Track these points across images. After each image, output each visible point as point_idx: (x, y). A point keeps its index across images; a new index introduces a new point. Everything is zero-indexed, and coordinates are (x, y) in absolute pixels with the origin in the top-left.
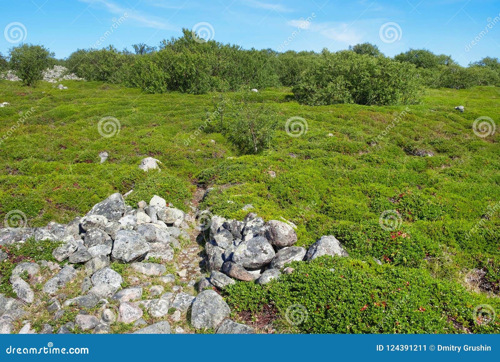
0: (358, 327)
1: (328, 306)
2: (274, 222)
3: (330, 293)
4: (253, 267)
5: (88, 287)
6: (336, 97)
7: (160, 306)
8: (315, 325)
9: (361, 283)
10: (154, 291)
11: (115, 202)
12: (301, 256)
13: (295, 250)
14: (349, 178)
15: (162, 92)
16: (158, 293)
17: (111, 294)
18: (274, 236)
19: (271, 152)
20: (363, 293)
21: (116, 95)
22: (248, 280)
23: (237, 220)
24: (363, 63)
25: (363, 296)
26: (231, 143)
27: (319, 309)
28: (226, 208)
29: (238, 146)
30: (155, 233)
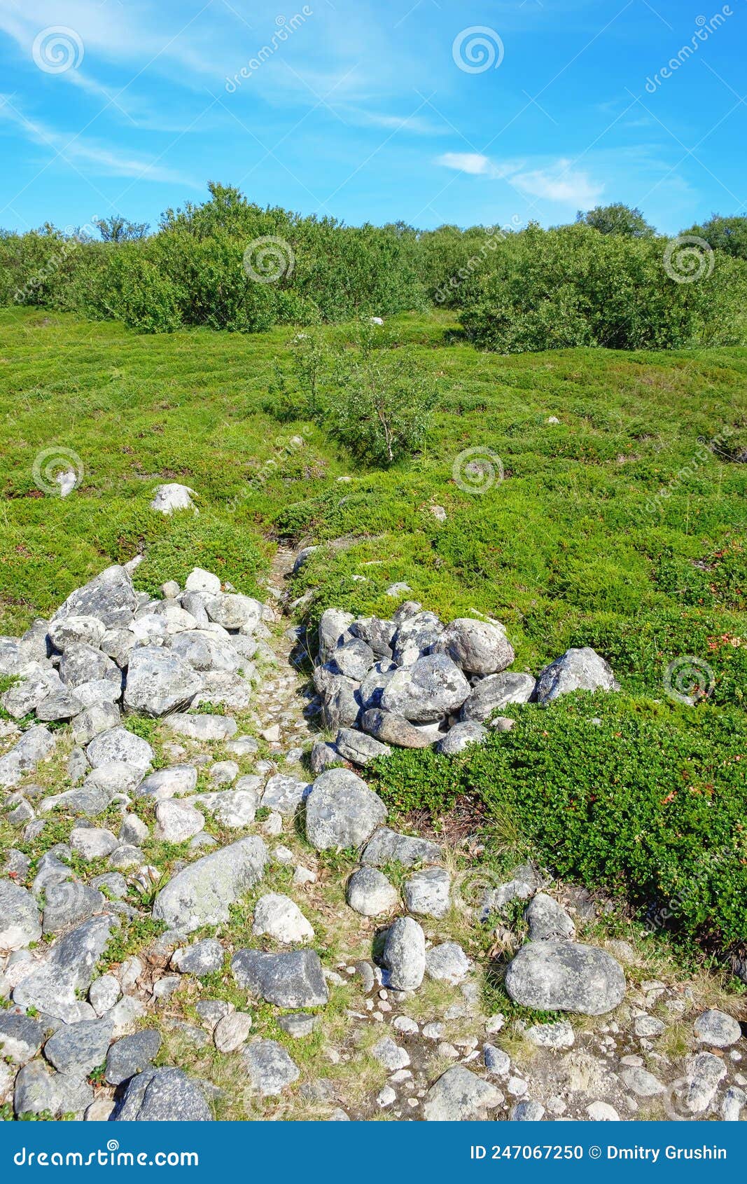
0: (657, 837)
1: (593, 795)
2: (467, 623)
3: (595, 769)
4: (425, 718)
5: (84, 769)
6: (557, 333)
7: (239, 805)
8: (569, 836)
9: (658, 746)
10: (220, 774)
11: (114, 586)
12: (525, 693)
13: (514, 680)
14: (602, 516)
15: (170, 330)
16: (228, 777)
17: (134, 783)
18: (467, 651)
19: (426, 462)
20: (663, 768)
21: (71, 338)
22: (419, 746)
23: (379, 618)
24: (617, 255)
25: (666, 775)
26: (334, 444)
27: (574, 804)
28: (351, 591)
29: (351, 449)
30: (209, 650)
